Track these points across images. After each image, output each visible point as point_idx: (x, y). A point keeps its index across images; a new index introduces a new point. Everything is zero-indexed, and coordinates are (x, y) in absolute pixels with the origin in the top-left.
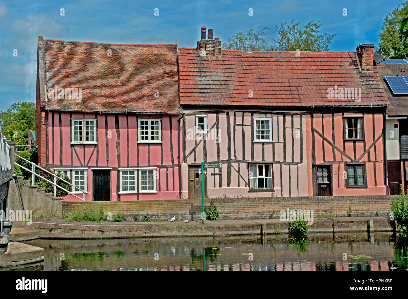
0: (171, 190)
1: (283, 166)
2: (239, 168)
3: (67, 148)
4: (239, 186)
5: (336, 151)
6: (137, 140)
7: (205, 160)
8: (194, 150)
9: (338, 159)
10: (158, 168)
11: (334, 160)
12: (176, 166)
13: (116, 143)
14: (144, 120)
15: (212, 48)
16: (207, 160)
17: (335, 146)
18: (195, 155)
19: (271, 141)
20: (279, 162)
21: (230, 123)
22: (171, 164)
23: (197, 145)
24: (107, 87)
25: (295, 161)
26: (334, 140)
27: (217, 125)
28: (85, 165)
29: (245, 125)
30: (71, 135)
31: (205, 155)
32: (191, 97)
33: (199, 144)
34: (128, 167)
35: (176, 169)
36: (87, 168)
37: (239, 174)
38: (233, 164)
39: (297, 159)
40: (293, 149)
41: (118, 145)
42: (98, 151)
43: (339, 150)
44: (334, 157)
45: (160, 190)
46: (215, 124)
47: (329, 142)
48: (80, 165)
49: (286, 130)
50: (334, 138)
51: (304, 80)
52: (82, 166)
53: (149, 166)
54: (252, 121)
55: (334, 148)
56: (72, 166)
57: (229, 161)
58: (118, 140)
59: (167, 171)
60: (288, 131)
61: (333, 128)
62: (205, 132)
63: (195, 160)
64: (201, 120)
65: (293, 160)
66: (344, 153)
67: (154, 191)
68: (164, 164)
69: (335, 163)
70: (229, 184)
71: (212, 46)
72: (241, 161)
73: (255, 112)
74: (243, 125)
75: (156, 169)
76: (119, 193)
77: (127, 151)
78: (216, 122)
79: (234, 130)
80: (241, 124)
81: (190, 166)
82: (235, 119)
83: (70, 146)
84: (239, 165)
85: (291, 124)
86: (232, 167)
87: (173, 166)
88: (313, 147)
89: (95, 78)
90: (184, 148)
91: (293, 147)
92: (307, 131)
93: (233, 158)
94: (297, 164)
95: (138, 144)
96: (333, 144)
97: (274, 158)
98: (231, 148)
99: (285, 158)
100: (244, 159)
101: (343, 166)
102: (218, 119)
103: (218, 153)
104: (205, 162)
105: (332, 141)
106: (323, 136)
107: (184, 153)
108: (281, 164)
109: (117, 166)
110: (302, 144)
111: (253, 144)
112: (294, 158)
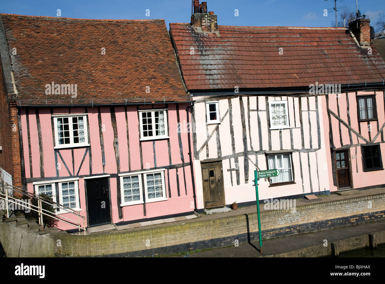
0: (183, 195)
1: (302, 154)
2: (257, 160)
3: (49, 155)
5: (352, 133)
6: (139, 137)
7: (219, 155)
8: (206, 144)
9: (355, 142)
10: (167, 169)
11: (351, 143)
12: (187, 165)
13: (114, 143)
14: (147, 111)
15: (207, 23)
16: (221, 154)
17: (351, 128)
18: (207, 149)
19: (288, 127)
20: (298, 150)
21: (244, 108)
22: (181, 162)
23: (209, 137)
24: (94, 72)
25: (313, 148)
26: (350, 121)
27: (230, 112)
28: (76, 175)
29: (260, 111)
30: (54, 137)
31: (219, 148)
32: (197, 80)
33: (211, 137)
34: (130, 172)
35: (188, 168)
36: (78, 178)
37: (257, 167)
38: (250, 156)
39: (315, 145)
40: (310, 134)
41: (115, 145)
42: (91, 155)
43: (355, 132)
44: (351, 140)
45: (170, 196)
46: (228, 111)
47: (345, 124)
48: (69, 175)
49: (303, 113)
50: (349, 119)
52: (71, 177)
53: (156, 168)
54: (267, 105)
55: (350, 130)
56: (58, 178)
57: (246, 154)
58: (115, 139)
59: (177, 171)
60: (305, 115)
61: (347, 108)
62: (217, 121)
63: (208, 155)
64: (212, 107)
65: (311, 146)
66: (359, 135)
67: (164, 198)
68: (173, 164)
69: (352, 146)
70: (247, 180)
71: (207, 21)
72: (258, 152)
73: (270, 95)
74: (258, 110)
75: (164, 171)
76: (121, 205)
77: (128, 151)
78: (229, 109)
79: (249, 117)
80: (256, 109)
81: (202, 163)
82: (249, 104)
83: (53, 151)
84: (257, 158)
85: (307, 107)
86: (249, 160)
87: (183, 165)
88: (330, 130)
89: (77, 61)
90: (195, 142)
91: (310, 132)
92: (323, 114)
93: (249, 149)
94: (315, 151)
95: (141, 142)
96: (348, 126)
97: (292, 146)
98: (246, 138)
99: (303, 145)
100: (261, 149)
101: (359, 149)
102: (230, 105)
103: (233, 145)
104: (219, 157)
105: (347, 123)
106: (339, 117)
107: (195, 149)
108: (299, 152)
109: (116, 172)
110: (319, 128)
111: (269, 131)
112: (312, 144)
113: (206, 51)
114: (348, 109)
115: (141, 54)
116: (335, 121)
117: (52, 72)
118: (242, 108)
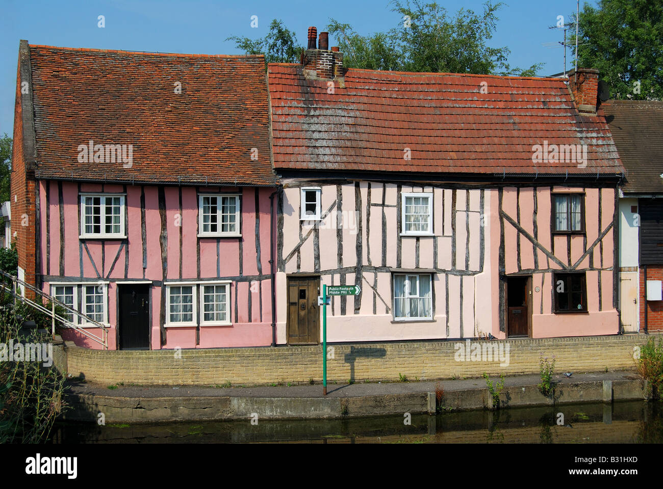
0: (256, 320)
1: (451, 277)
2: (376, 281)
3: (72, 247)
4: (375, 312)
5: (539, 250)
6: (196, 232)
7: (317, 267)
8: (297, 250)
9: (542, 265)
10: (235, 282)
11: (535, 267)
12: (266, 278)
13: (161, 237)
14: (210, 196)
15: (326, 65)
16: (320, 266)
17: (537, 243)
18: (299, 257)
19: (431, 234)
20: (444, 271)
21: (361, 201)
22: (258, 273)
23: (303, 240)
24: (143, 134)
25: (470, 269)
26: (537, 232)
27: (339, 205)
28: (105, 277)
29: (388, 206)
30: (80, 222)
31: (317, 258)
32: (293, 154)
33: (306, 240)
34: (181, 279)
35: (267, 283)
36: (108, 282)
37: (376, 291)
38: (365, 274)
39: (474, 266)
40: (467, 248)
41: (163, 241)
43: (543, 250)
44: (536, 262)
46: (335, 203)
47: (527, 236)
48: (96, 277)
49: (458, 214)
50: (536, 229)
51: (486, 127)
52: (100, 279)
53: (218, 278)
54: (400, 197)
55: (536, 246)
56: (81, 279)
57: (358, 269)
58: (162, 232)
59: (250, 286)
60: (461, 217)
61: (534, 211)
62: (317, 217)
63: (299, 267)
64: (311, 196)
65: (467, 266)
66: (551, 255)
67: (227, 322)
68: (245, 274)
69: (538, 271)
70: (357, 309)
71: (326, 62)
72: (378, 268)
73: (405, 184)
74: (383, 205)
75: (231, 284)
76: (165, 326)
77: (179, 251)
78: (337, 200)
79: (369, 214)
80: (381, 202)
81: (290, 278)
82: (370, 195)
83: (78, 242)
84: (376, 277)
85: (465, 204)
86: (363, 279)
87: (260, 278)
88: (501, 244)
89: (122, 117)
90: (281, 245)
91: (467, 244)
92: (492, 217)
93: (365, 262)
94: (474, 274)
95: (199, 239)
96: (534, 240)
97: (435, 263)
98: (362, 246)
99: (454, 264)
100: (384, 265)
101: (549, 277)
102: (340, 195)
103: (340, 255)
104: (317, 271)
105: (532, 235)
106: (518, 225)
107: (280, 255)
108: (447, 275)
109: (161, 279)
110: (482, 240)
111: (400, 238)
112: (469, 263)
113: (315, 109)
114: (535, 213)
115: (218, 109)
116: (511, 231)
117: (86, 133)
118: (359, 200)
